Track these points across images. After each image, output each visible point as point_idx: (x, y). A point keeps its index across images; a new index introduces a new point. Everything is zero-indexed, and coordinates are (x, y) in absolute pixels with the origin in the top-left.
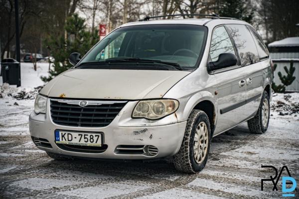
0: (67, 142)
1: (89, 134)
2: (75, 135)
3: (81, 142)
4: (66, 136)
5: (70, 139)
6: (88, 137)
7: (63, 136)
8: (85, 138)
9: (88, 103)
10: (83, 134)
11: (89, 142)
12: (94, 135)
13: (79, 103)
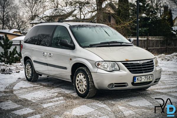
0: (140, 82)
1: (149, 76)
2: (143, 77)
3: (145, 80)
4: (139, 79)
5: (141, 80)
6: (148, 77)
7: (138, 79)
8: (147, 78)
9: (142, 62)
10: (146, 76)
11: (148, 80)
12: (150, 76)
13: (138, 62)
